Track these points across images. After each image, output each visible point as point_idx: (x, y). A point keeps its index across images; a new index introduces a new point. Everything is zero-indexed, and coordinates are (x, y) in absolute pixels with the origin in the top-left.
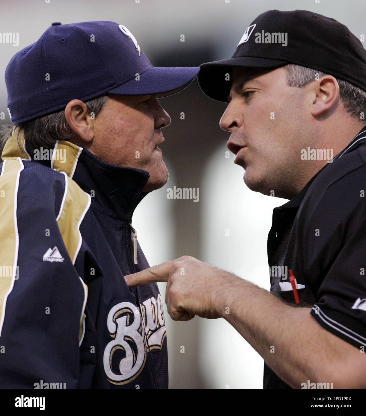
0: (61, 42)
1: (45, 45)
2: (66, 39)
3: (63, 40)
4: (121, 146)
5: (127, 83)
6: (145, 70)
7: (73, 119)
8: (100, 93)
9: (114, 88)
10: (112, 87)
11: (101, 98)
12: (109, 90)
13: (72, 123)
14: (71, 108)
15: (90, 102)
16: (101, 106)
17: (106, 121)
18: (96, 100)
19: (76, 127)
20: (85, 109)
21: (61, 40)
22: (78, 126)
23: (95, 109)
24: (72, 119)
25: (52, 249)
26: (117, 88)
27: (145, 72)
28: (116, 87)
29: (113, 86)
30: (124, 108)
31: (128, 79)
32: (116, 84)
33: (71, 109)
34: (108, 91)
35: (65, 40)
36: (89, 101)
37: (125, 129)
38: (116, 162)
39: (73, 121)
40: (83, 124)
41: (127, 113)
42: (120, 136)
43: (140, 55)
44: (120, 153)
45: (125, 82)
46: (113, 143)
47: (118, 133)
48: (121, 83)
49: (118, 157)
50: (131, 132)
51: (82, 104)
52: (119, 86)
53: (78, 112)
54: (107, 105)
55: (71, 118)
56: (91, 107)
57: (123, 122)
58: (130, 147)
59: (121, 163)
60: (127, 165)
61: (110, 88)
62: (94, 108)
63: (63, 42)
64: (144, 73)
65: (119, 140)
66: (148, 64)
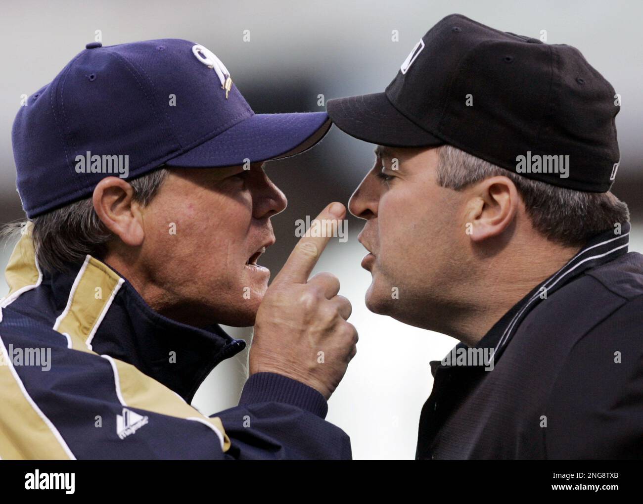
0: (89, 80)
1: (63, 86)
2: (97, 76)
3: (92, 77)
4: (188, 252)
5: (200, 147)
6: (234, 123)
7: (108, 208)
8: (154, 164)
9: (177, 156)
10: (174, 155)
11: (157, 173)
12: (168, 160)
13: (105, 215)
14: (102, 191)
15: (138, 180)
16: (156, 186)
17: (164, 211)
18: (147, 177)
19: (111, 222)
20: (130, 193)
21: (89, 77)
22: (114, 220)
23: (146, 191)
24: (105, 210)
25: (121, 414)
26: (183, 156)
27: (234, 125)
28: (181, 155)
29: (175, 153)
30: (195, 188)
31: (203, 140)
32: (180, 150)
33: (102, 194)
34: (166, 161)
35: (95, 78)
36: (136, 179)
37: (195, 223)
38: (179, 279)
39: (106, 213)
40: (125, 217)
41: (201, 197)
42: (186, 236)
43: (227, 97)
44: (185, 264)
45: (198, 146)
46: (175, 247)
47: (184, 231)
48: (189, 146)
49: (183, 271)
50: (205, 229)
51: (122, 184)
52: (186, 151)
53: (116, 198)
54: (165, 183)
55: (104, 207)
56: (138, 189)
57: (192, 212)
58: (202, 253)
59: (188, 281)
60: (198, 284)
61: (170, 156)
62: (144, 190)
63: (92, 80)
64: (231, 127)
65: (185, 242)
66: (243, 109)
